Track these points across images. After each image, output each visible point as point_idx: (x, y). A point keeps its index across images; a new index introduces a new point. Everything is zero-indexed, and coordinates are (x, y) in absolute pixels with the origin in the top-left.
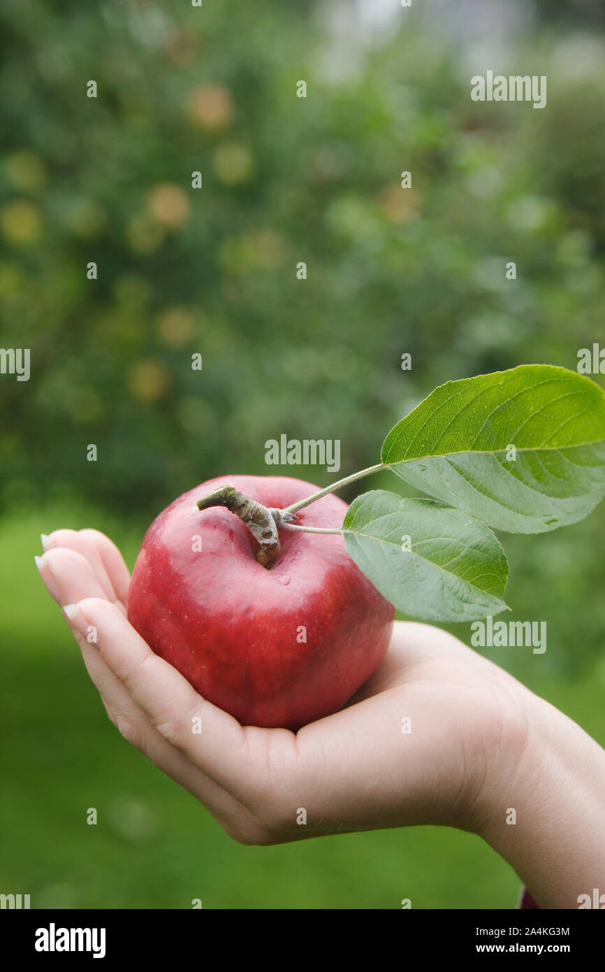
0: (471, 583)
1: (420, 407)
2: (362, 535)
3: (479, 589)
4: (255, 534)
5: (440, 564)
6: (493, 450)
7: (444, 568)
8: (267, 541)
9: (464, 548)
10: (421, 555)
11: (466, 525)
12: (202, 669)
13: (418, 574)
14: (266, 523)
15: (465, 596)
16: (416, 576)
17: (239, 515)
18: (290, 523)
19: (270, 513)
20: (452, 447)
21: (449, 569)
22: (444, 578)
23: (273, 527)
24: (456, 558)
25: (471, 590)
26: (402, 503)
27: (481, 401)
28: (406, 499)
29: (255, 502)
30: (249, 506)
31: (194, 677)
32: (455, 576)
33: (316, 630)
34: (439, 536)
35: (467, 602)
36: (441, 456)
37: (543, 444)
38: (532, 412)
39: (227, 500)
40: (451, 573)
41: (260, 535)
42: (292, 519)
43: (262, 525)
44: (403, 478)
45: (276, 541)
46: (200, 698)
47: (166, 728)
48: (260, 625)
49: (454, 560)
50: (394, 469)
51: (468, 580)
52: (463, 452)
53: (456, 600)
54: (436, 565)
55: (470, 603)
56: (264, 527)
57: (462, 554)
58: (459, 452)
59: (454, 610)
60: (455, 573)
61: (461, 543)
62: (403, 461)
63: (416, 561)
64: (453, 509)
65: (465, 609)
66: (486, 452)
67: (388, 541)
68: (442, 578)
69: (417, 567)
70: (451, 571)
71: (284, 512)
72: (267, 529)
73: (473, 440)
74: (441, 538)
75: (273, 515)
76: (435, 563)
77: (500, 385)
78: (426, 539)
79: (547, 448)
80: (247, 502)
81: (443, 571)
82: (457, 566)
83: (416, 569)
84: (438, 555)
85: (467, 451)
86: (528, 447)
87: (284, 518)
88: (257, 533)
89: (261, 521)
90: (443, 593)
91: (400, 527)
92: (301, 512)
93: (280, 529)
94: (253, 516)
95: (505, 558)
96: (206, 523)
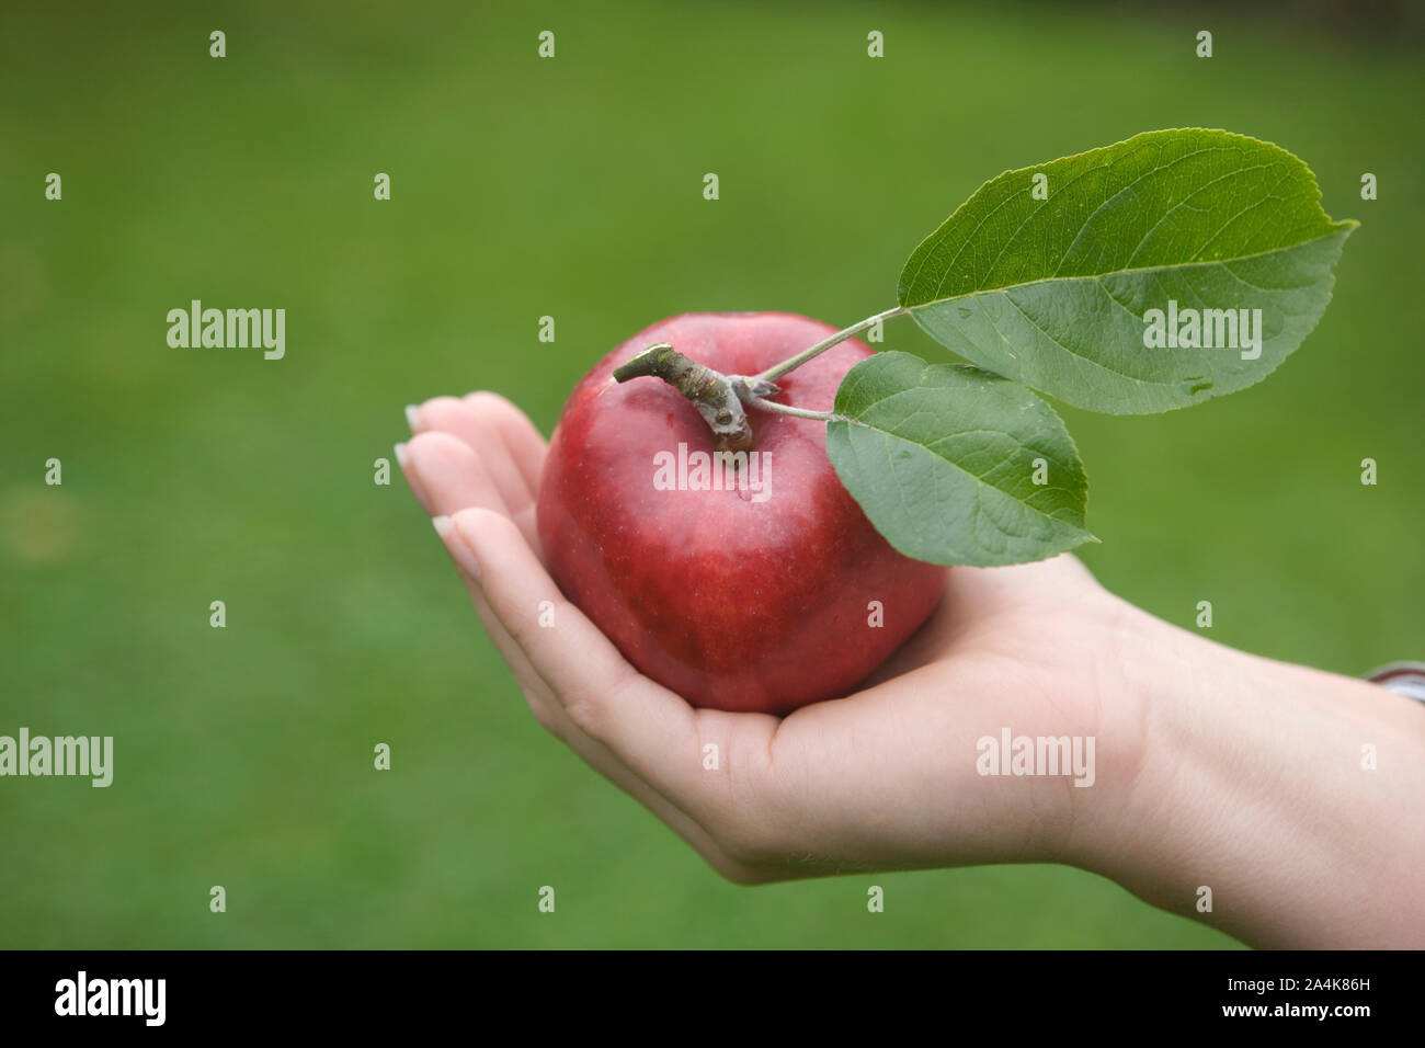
0: (1026, 502)
1: (955, 216)
2: (860, 423)
3: (1039, 512)
4: (707, 418)
5: (975, 473)
6: (1097, 274)
7: (982, 480)
8: (724, 429)
9: (1016, 447)
10: (947, 459)
11: (1023, 409)
12: (631, 626)
13: (938, 490)
14: (721, 402)
15: (1012, 525)
16: (936, 493)
17: (680, 388)
18: (766, 398)
19: (729, 384)
20: (1020, 275)
21: (991, 481)
22: (980, 498)
23: (734, 407)
24: (1001, 465)
25: (1023, 515)
26: (925, 373)
27: (1071, 197)
28: (933, 366)
29: (704, 369)
30: (692, 376)
31: (622, 636)
32: (1000, 491)
33: (792, 570)
34: (977, 428)
35: (1011, 534)
36: (1000, 290)
37: (1194, 257)
38: (1171, 206)
39: (658, 366)
40: (992, 487)
41: (713, 420)
42: (769, 392)
43: (713, 405)
44: (928, 332)
45: (740, 429)
46: (629, 669)
47: (581, 712)
48: (705, 564)
49: (997, 466)
50: (918, 318)
51: (1021, 498)
52: (1041, 281)
53: (997, 531)
54: (970, 475)
55: (1019, 536)
56: (718, 408)
57: (1011, 457)
58: (1034, 282)
59: (988, 549)
60: (999, 488)
61: (1011, 439)
62: (935, 302)
63: (937, 469)
64: (1007, 383)
65: (1009, 546)
66: (1083, 278)
67: (897, 435)
68: (977, 497)
69: (938, 478)
70: (992, 484)
71: (753, 382)
72: (723, 412)
73: (1059, 260)
74: (980, 431)
75: (735, 387)
76: (969, 471)
77: (1107, 168)
78: (957, 433)
79: (1201, 263)
80: (690, 370)
81: (980, 484)
82: (1004, 476)
83: (936, 481)
84: (975, 459)
85: (1048, 280)
86: (1165, 264)
87: (755, 391)
88: (710, 415)
89: (713, 400)
90: (975, 522)
91: (918, 413)
92: (788, 376)
93: (748, 408)
94: (700, 391)
95: (1080, 465)
96: (632, 401)
